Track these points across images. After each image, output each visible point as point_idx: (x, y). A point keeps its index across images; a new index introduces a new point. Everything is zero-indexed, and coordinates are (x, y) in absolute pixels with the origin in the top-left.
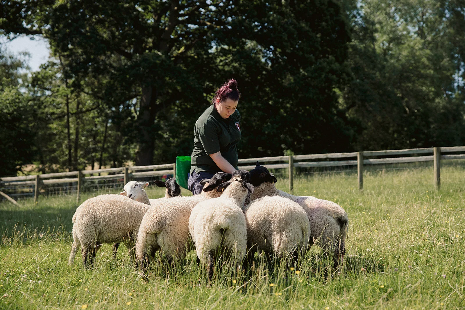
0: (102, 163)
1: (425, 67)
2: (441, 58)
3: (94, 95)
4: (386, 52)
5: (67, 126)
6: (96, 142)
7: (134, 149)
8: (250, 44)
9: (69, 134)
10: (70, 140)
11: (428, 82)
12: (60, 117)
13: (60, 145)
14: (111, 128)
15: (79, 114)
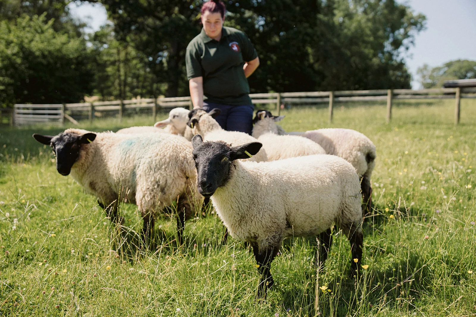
0: (143, 96)
1: (368, 36)
2: (377, 30)
3: (137, 48)
4: (341, 25)
5: (119, 70)
6: (138, 81)
7: (164, 87)
8: (248, 14)
9: (119, 76)
10: (120, 80)
11: (369, 46)
12: (113, 63)
13: (113, 83)
14: (149, 73)
15: (127, 61)
